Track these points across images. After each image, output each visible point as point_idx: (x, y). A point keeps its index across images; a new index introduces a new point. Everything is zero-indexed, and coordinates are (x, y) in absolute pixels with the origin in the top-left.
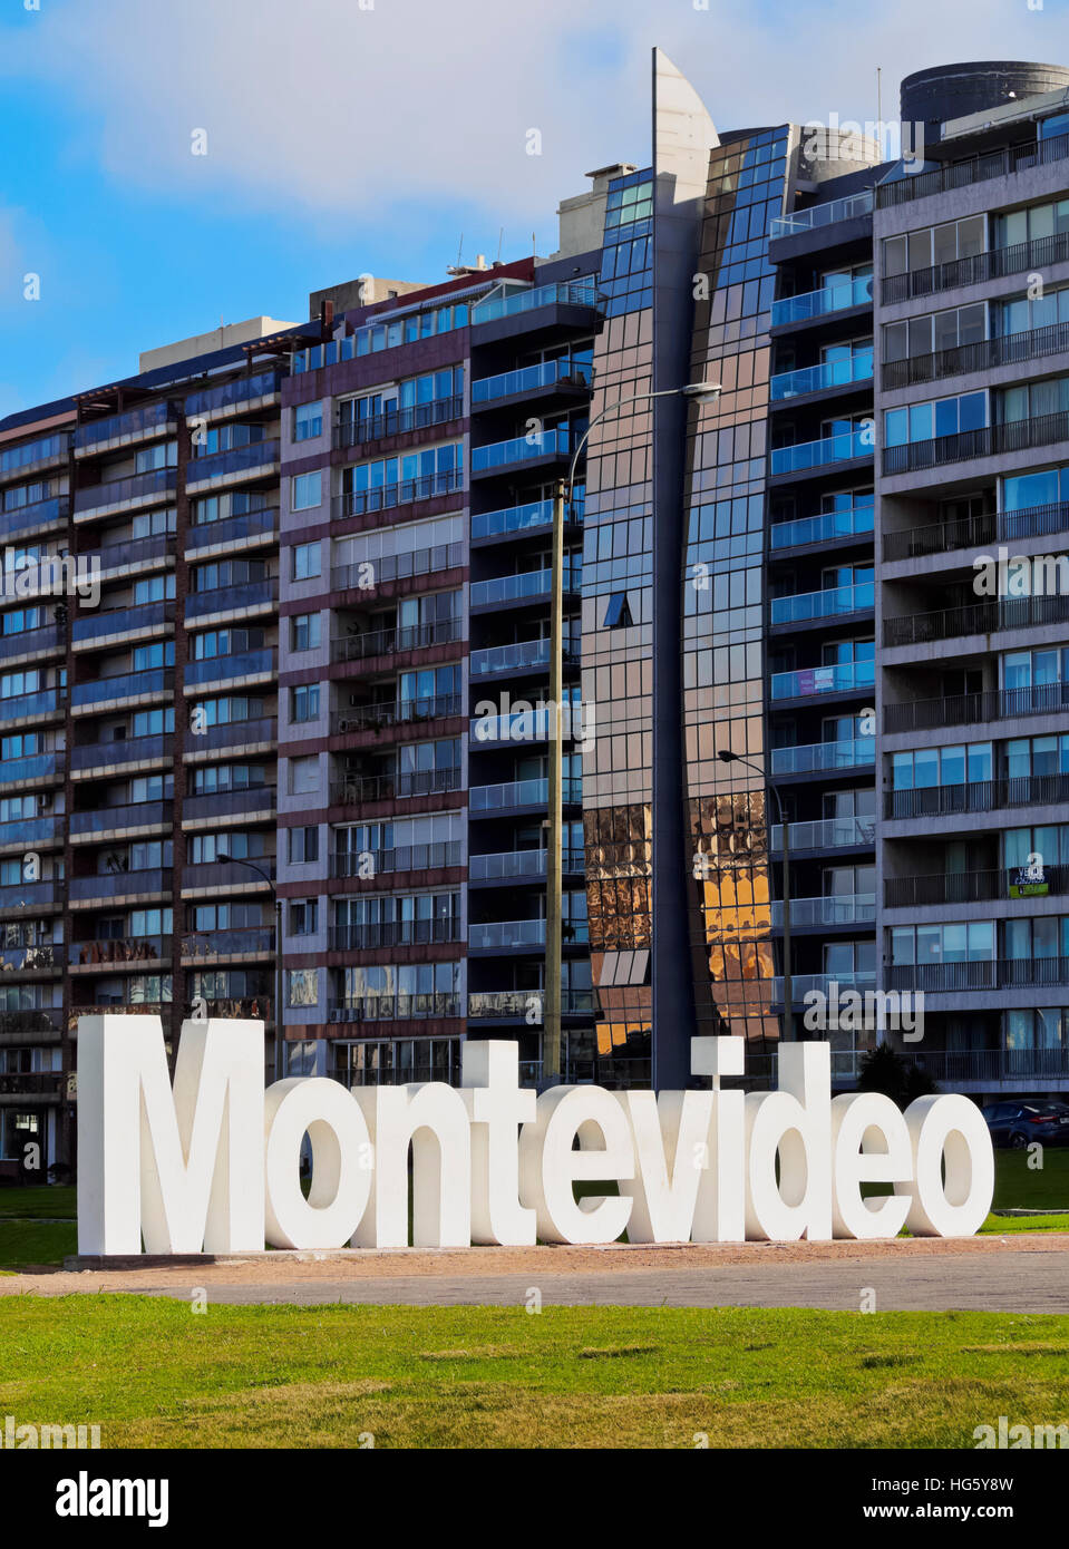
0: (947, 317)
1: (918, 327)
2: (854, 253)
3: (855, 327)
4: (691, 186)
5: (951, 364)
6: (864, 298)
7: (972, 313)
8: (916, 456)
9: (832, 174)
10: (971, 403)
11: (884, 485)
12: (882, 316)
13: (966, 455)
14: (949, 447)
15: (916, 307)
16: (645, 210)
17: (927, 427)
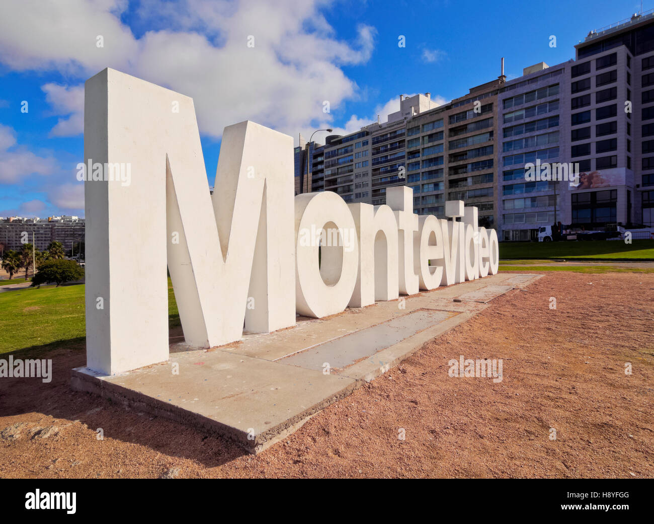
0: (332, 161)
1: (329, 162)
2: (321, 155)
3: (322, 163)
4: (304, 148)
5: (333, 165)
6: (322, 159)
7: (335, 160)
8: (328, 176)
9: (320, 146)
10: (335, 170)
11: (325, 179)
12: (325, 161)
13: (334, 175)
14: (333, 175)
15: (328, 160)
16: (299, 151)
17: (330, 173)
